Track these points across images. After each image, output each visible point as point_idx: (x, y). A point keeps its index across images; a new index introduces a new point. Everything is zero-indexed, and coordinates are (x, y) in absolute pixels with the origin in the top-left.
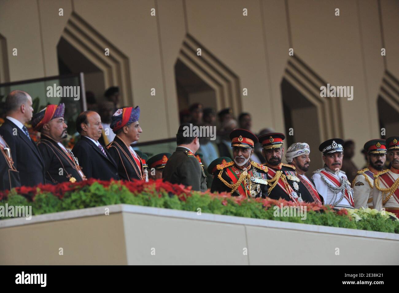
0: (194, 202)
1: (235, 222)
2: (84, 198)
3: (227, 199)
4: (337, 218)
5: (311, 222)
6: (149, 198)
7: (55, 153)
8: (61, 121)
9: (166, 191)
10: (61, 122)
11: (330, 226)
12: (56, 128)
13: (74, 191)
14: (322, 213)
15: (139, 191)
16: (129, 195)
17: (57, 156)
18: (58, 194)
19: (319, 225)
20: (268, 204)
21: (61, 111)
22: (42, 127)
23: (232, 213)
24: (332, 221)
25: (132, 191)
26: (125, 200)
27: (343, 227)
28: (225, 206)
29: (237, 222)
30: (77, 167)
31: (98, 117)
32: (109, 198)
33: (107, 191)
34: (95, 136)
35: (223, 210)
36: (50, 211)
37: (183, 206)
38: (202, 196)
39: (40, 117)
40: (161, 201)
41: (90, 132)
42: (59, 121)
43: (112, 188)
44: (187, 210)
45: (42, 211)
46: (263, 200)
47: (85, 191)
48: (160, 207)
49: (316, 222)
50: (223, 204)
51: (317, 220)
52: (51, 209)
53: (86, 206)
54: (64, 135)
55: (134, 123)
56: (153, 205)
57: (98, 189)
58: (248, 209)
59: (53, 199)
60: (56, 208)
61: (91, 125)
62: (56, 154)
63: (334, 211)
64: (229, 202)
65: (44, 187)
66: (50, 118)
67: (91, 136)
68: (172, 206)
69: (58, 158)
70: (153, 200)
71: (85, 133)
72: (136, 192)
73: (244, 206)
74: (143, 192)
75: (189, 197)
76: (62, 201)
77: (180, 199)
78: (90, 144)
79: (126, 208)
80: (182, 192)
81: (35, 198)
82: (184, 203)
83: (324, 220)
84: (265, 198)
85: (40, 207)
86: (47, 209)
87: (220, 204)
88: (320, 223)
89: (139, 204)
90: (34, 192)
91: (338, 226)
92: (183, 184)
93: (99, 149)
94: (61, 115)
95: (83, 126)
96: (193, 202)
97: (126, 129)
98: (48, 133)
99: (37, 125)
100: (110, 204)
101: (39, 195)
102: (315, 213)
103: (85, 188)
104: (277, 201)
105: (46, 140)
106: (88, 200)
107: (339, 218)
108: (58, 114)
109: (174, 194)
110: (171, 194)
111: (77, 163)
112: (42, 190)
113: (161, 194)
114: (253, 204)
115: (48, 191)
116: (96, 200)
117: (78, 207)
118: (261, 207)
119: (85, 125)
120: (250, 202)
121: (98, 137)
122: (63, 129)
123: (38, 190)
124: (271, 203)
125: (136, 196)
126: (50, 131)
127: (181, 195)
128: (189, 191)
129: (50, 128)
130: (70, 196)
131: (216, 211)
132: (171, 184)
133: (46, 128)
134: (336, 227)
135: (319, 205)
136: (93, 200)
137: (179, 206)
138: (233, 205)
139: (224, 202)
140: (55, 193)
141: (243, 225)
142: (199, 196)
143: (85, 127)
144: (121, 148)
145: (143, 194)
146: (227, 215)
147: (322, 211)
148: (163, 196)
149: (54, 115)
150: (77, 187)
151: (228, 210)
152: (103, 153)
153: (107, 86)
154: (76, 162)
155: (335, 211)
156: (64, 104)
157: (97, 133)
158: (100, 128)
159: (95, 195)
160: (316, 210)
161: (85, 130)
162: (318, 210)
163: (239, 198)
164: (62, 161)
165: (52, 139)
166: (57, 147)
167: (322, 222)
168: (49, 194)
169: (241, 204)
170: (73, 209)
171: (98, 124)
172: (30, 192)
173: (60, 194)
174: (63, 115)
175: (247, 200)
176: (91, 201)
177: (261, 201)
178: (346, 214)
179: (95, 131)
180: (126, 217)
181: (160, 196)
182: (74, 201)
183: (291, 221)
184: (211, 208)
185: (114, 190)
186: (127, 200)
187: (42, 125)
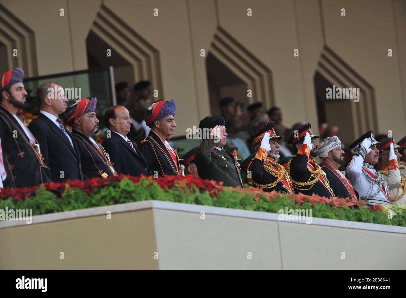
0: (226, 198)
1: (267, 218)
2: (113, 194)
3: (259, 195)
4: (371, 214)
5: (345, 218)
6: (180, 194)
7: (86, 148)
8: (93, 115)
9: (197, 186)
10: (93, 117)
11: (364, 222)
12: (87, 123)
13: (103, 186)
14: (356, 209)
15: (170, 187)
16: (160, 191)
17: (89, 151)
18: (87, 190)
19: (353, 221)
20: (301, 199)
21: (93, 106)
22: (74, 121)
23: (264, 209)
24: (367, 217)
25: (162, 187)
26: (155, 196)
27: (378, 223)
28: (257, 201)
29: (270, 218)
30: (109, 162)
31: (127, 111)
32: (139, 194)
33: (138, 186)
34: (124, 130)
35: (255, 206)
36: (79, 208)
37: (214, 201)
38: (234, 192)
39: (71, 111)
40: (192, 198)
41: (118, 127)
42: (91, 115)
43: (142, 183)
44: (219, 206)
45: (71, 207)
46: (296, 196)
47: (114, 187)
48: (191, 203)
49: (350, 218)
50: (255, 200)
51: (351, 216)
52: (81, 205)
53: (116, 202)
54: (96, 130)
55: (166, 117)
56: (184, 201)
57: (128, 184)
58: (280, 205)
59: (82, 195)
60: (86, 205)
61: (120, 120)
62: (87, 150)
63: (368, 207)
64: (261, 197)
65: (72, 183)
66: (82, 113)
67: (120, 131)
68: (203, 202)
69: (89, 154)
70: (184, 197)
71: (113, 128)
72: (166, 188)
73: (277, 202)
74: (174, 188)
75: (221, 193)
76: (92, 197)
77: (211, 195)
78: (119, 139)
79: (156, 204)
80: (214, 187)
81: (64, 194)
82: (215, 199)
83: (358, 216)
84: (298, 194)
85: (69, 203)
86: (76, 205)
87: (252, 200)
88: (355, 219)
89: (170, 200)
90: (63, 188)
91: (372, 222)
92: (214, 180)
93: (128, 144)
94: (93, 109)
95: (111, 120)
96: (224, 198)
97: (158, 123)
98: (79, 127)
99: (68, 119)
100: (140, 200)
101: (68, 191)
102: (348, 209)
103: (114, 184)
104: (310, 197)
105: (77, 135)
106: (118, 196)
107: (374, 214)
108: (90, 108)
109: (205, 190)
110: (202, 190)
111: (109, 158)
112: (71, 186)
113: (192, 189)
114: (286, 200)
115: (77, 186)
116: (126, 195)
117: (107, 204)
118: (294, 203)
119: (114, 120)
120: (282, 198)
121: (127, 132)
122: (95, 124)
123: (67, 186)
124: (304, 199)
125: (166, 191)
126: (81, 126)
127: (213, 191)
128: (220, 187)
129: (81, 122)
130: (99, 192)
131: (247, 207)
132: (202, 180)
133: (78, 123)
134: (371, 223)
135: (353, 201)
136: (123, 196)
137: (211, 202)
138: (265, 201)
139: (256, 198)
140: (84, 189)
141: (276, 221)
142: (230, 192)
143: (114, 122)
144: (156, 142)
145: (173, 190)
146: (259, 211)
147: (356, 207)
148: (194, 192)
149: (86, 110)
150: (106, 183)
151: (260, 205)
152: (132, 148)
153: (137, 80)
154: (107, 158)
155: (370, 207)
156: (96, 98)
157: (126, 128)
158: (129, 122)
159: (124, 191)
160: (349, 205)
161: (113, 125)
162: (352, 206)
163: (272, 194)
164: (93, 156)
165: (83, 134)
166: (88, 142)
167: (356, 218)
168: (78, 190)
169: (273, 201)
170: (102, 205)
171: (127, 119)
172: (58, 188)
173: (89, 190)
174: (95, 110)
175: (279, 196)
176: (120, 197)
177: (294, 197)
178: (380, 210)
179: (123, 126)
180: (156, 213)
181: (191, 192)
182: (103, 198)
183: (324, 218)
184: (243, 205)
185: (145, 186)
186: (158, 196)
187: (73, 119)
